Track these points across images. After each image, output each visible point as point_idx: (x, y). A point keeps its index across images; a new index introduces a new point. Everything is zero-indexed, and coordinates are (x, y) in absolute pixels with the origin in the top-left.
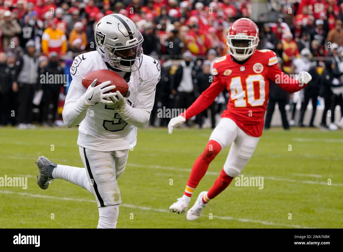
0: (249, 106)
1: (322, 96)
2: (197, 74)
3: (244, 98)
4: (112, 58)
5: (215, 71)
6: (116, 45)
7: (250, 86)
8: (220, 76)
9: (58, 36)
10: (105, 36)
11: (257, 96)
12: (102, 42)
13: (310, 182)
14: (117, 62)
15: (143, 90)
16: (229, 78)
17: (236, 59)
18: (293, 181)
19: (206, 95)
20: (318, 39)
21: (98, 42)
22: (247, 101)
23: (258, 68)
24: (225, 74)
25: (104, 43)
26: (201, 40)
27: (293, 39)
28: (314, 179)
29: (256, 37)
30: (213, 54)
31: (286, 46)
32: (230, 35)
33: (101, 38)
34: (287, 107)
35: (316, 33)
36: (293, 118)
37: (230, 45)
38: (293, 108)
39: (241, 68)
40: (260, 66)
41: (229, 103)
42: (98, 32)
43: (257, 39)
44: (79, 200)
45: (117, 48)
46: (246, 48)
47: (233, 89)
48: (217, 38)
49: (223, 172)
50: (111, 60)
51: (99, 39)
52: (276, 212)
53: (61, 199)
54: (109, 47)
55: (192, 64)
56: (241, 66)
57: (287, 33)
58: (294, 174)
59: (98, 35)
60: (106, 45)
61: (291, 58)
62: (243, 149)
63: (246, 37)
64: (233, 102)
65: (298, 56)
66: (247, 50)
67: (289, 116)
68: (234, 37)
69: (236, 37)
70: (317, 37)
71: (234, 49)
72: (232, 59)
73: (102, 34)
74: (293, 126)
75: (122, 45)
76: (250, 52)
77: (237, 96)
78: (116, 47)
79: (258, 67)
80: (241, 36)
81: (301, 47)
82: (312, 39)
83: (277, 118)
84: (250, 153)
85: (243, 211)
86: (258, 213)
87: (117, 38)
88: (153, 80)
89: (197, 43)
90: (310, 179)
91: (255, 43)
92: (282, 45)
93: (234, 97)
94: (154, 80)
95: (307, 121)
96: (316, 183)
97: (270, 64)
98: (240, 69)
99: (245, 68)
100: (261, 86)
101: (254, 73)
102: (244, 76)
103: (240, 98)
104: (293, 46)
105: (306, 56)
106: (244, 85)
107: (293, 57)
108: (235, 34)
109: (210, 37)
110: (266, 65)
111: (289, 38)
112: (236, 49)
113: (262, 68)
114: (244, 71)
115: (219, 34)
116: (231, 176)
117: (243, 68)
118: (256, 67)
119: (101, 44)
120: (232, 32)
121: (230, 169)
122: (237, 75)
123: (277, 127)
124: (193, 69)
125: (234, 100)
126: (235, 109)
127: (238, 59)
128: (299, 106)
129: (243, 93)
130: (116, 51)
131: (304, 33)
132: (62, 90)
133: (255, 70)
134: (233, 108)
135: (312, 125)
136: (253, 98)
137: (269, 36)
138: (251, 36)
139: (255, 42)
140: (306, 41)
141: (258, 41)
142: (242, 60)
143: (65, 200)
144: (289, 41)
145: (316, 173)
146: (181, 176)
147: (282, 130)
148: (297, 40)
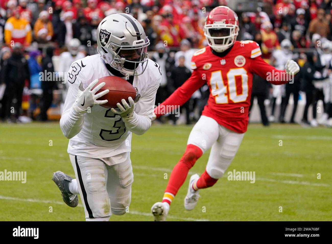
0: (230, 102)
1: (303, 90)
2: (170, 67)
3: (226, 94)
4: (115, 58)
5: (194, 65)
6: (122, 44)
7: (232, 81)
8: (199, 70)
9: (22, 26)
10: (110, 33)
11: (239, 91)
12: (107, 40)
13: (290, 182)
14: (120, 64)
15: (145, 96)
16: (209, 73)
17: (215, 50)
18: (273, 181)
19: (182, 91)
20: (299, 29)
21: (101, 40)
22: (229, 97)
23: (240, 61)
24: (204, 68)
25: (109, 41)
26: (175, 30)
27: (273, 30)
28: (295, 179)
29: (236, 25)
30: (186, 45)
31: (265, 36)
32: (207, 24)
33: (106, 36)
34: (267, 102)
35: (297, 23)
36: (273, 113)
37: (208, 35)
38: (273, 102)
39: (222, 61)
40: (242, 59)
41: (210, 99)
42: (102, 30)
43: (236, 27)
44: (44, 201)
45: (123, 48)
46: (224, 38)
47: (213, 84)
48: (192, 28)
49: (206, 173)
50: (114, 60)
51: (103, 37)
52: (254, 214)
53: (25, 200)
54: (114, 46)
55: (165, 56)
56: (221, 60)
57: (266, 22)
58: (274, 174)
59: (102, 33)
60: (111, 44)
61: (270, 49)
62: (225, 147)
63: (224, 26)
64: (214, 98)
65: (278, 47)
66: (226, 39)
67: (268, 111)
68: (211, 26)
69: (214, 26)
70: (298, 27)
71: (212, 39)
72: (212, 51)
73: (107, 32)
74: (273, 122)
75: (129, 45)
76: (230, 42)
77: (218, 92)
78: (122, 46)
79: (239, 59)
80: (219, 25)
81: (281, 38)
82: (293, 29)
83: (255, 114)
84: (233, 152)
85: (219, 213)
86: (236, 215)
87: (123, 37)
88: (155, 85)
89: (171, 34)
90: (291, 178)
91: (235, 32)
92: (261, 36)
93: (214, 93)
94: (157, 84)
95: (288, 117)
96: (297, 183)
97: (253, 56)
98: (220, 62)
99: (226, 61)
100: (243, 81)
101: (235, 67)
102: (225, 70)
103: (221, 94)
104: (273, 37)
105: (286, 47)
106: (225, 79)
107: (273, 49)
108: (212, 23)
109: (184, 27)
110: (248, 57)
111: (269, 28)
112: (215, 40)
113: (244, 61)
114: (225, 65)
115: (194, 23)
116: (215, 177)
117: (224, 61)
118: (237, 60)
119: (105, 43)
120: (210, 22)
121: (213, 171)
122: (218, 69)
123: (256, 123)
124: (167, 61)
125: (214, 97)
126: (217, 105)
127: (217, 50)
128: (279, 101)
129: (224, 89)
130: (121, 50)
131: (284, 23)
132: (27, 83)
133: (236, 63)
134: (214, 104)
135: (292, 121)
136: (235, 94)
137: (247, 26)
138: (230, 24)
139: (234, 30)
140: (286, 31)
141: (238, 29)
142: (221, 52)
143: (29, 202)
144: (269, 32)
145: (297, 173)
146: (153, 175)
147: (261, 127)
148: (277, 30)
